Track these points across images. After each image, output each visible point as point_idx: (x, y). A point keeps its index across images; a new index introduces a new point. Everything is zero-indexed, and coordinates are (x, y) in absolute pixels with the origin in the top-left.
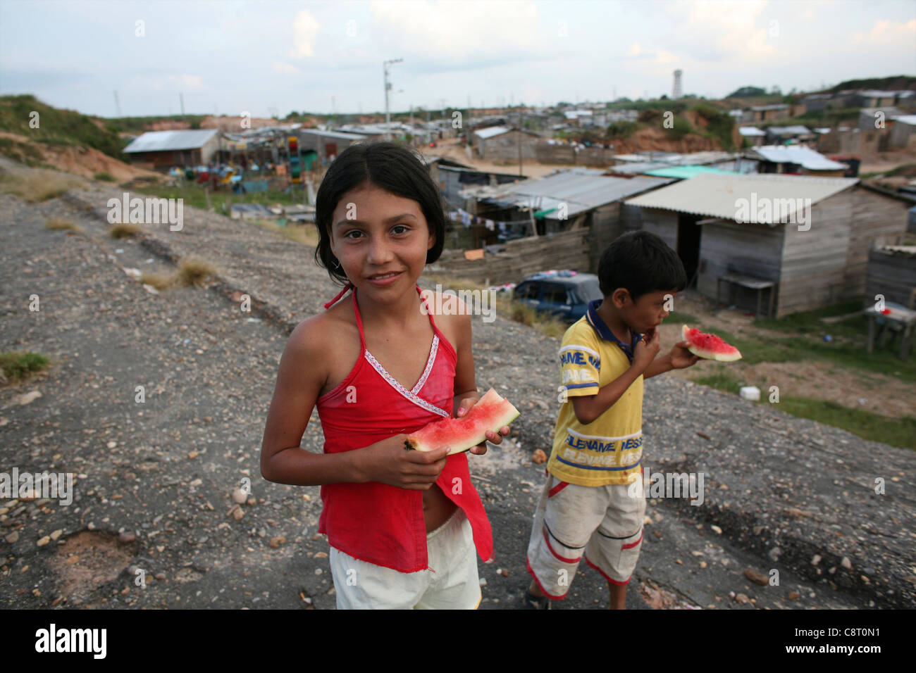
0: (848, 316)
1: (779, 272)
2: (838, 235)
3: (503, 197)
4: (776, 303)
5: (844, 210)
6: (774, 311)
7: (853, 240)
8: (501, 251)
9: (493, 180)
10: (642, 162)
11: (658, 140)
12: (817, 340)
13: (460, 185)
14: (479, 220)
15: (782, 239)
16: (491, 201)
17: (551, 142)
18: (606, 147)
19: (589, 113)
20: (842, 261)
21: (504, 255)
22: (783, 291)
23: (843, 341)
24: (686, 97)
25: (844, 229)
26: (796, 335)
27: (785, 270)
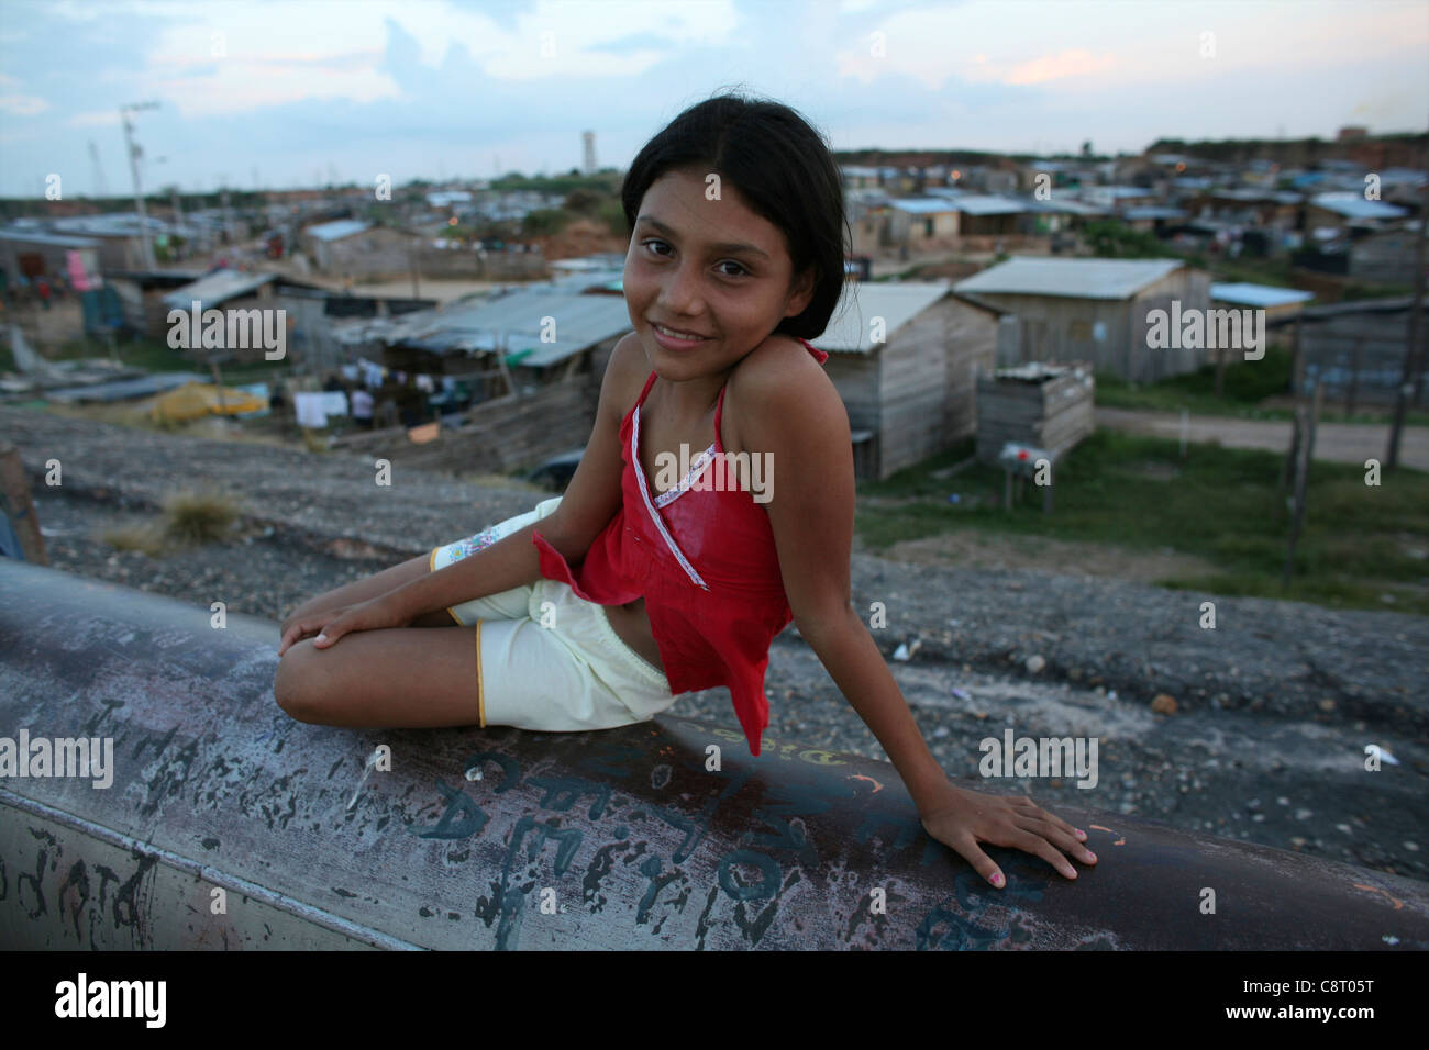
0: (959, 467)
1: (878, 416)
2: (935, 361)
3: (432, 335)
4: (878, 459)
5: (936, 328)
6: (878, 470)
7: (950, 365)
8: (466, 423)
9: (383, 309)
10: (596, 270)
11: (600, 237)
12: (943, 504)
13: (328, 319)
14: (402, 377)
15: (877, 370)
16: (410, 344)
17: (441, 243)
18: (527, 249)
19: (465, 197)
20: (939, 395)
21: (470, 429)
22: (887, 441)
23: (973, 502)
24: (604, 172)
25: (939, 352)
26: (914, 500)
27: (886, 412)
